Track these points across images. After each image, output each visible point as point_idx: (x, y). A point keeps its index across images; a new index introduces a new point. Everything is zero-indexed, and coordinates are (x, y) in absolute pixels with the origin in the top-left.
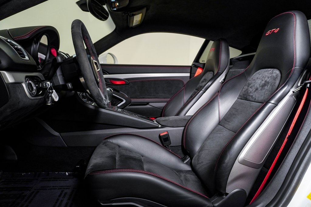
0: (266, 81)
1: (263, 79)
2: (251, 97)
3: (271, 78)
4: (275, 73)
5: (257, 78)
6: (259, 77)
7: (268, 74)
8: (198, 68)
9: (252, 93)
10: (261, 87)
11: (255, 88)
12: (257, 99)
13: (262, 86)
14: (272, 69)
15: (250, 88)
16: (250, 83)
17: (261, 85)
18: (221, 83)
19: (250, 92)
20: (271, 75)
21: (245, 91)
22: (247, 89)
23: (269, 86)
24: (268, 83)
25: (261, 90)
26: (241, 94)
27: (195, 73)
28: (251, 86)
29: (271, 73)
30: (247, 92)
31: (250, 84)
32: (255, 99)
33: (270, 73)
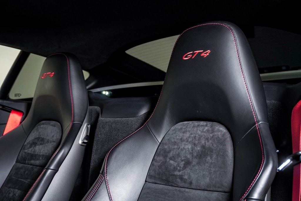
0: (203, 147)
1: (196, 142)
2: (179, 180)
3: (214, 141)
4: (219, 131)
5: (181, 139)
6: (185, 138)
7: (204, 132)
8: (10, 112)
9: (179, 171)
10: (196, 157)
11: (182, 161)
12: (194, 182)
13: (197, 155)
14: (209, 124)
15: (171, 159)
16: (168, 150)
17: (195, 154)
18: (81, 145)
19: (172, 168)
20: (211, 135)
21: (160, 167)
22: (165, 163)
23: (214, 156)
24: (210, 150)
25: (199, 163)
26: (152, 173)
27: (6, 124)
28: (171, 154)
29: (210, 132)
30: (166, 169)
31: (169, 152)
32: (191, 183)
33: (208, 131)
